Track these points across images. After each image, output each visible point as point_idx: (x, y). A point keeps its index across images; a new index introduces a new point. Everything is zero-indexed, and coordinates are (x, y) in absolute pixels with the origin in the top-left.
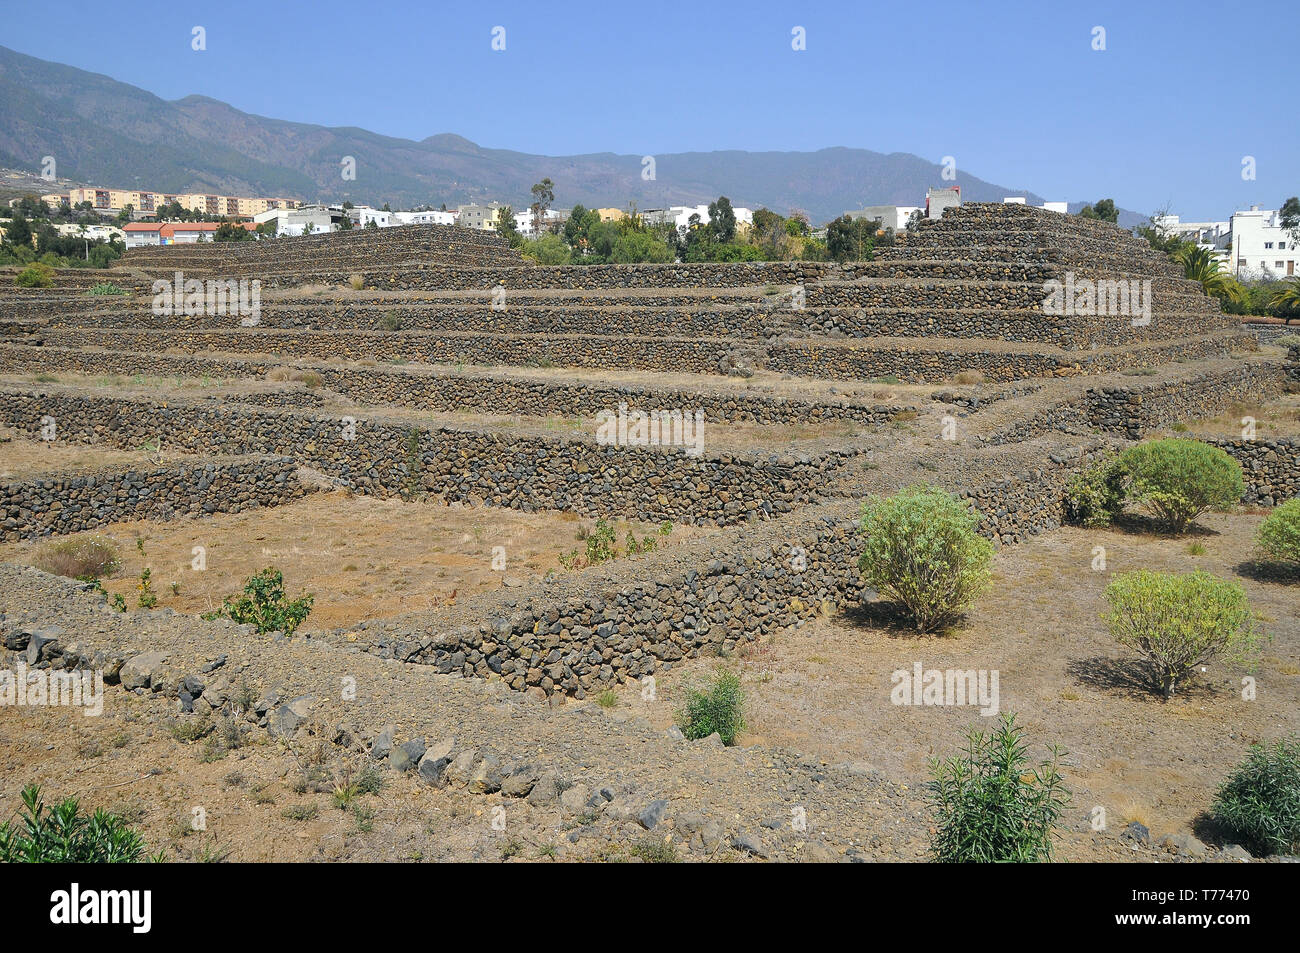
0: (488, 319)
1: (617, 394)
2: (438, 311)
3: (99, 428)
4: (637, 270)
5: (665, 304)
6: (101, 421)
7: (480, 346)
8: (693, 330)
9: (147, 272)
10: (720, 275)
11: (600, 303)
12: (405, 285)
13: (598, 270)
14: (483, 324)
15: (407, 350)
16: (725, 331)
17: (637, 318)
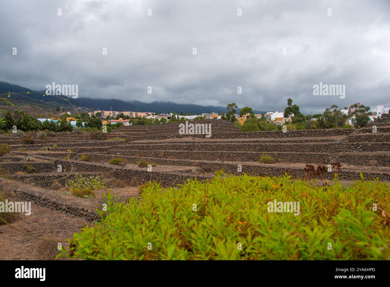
0: (246, 147)
1: (301, 171)
2: (230, 145)
3: (143, 180)
4: (290, 132)
5: (303, 142)
6: (144, 178)
7: (245, 156)
8: (314, 150)
9: (125, 133)
10: (318, 133)
11: (281, 142)
12: (215, 137)
13: (278, 132)
14: (245, 149)
15: (221, 157)
16: (324, 150)
17: (295, 147)
